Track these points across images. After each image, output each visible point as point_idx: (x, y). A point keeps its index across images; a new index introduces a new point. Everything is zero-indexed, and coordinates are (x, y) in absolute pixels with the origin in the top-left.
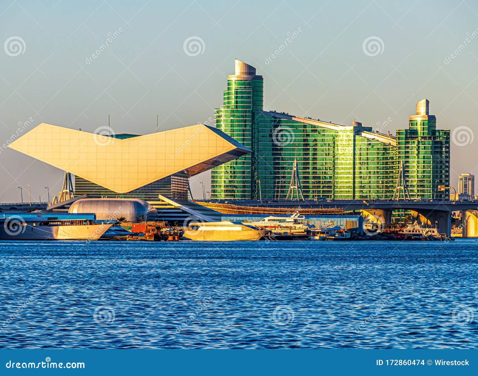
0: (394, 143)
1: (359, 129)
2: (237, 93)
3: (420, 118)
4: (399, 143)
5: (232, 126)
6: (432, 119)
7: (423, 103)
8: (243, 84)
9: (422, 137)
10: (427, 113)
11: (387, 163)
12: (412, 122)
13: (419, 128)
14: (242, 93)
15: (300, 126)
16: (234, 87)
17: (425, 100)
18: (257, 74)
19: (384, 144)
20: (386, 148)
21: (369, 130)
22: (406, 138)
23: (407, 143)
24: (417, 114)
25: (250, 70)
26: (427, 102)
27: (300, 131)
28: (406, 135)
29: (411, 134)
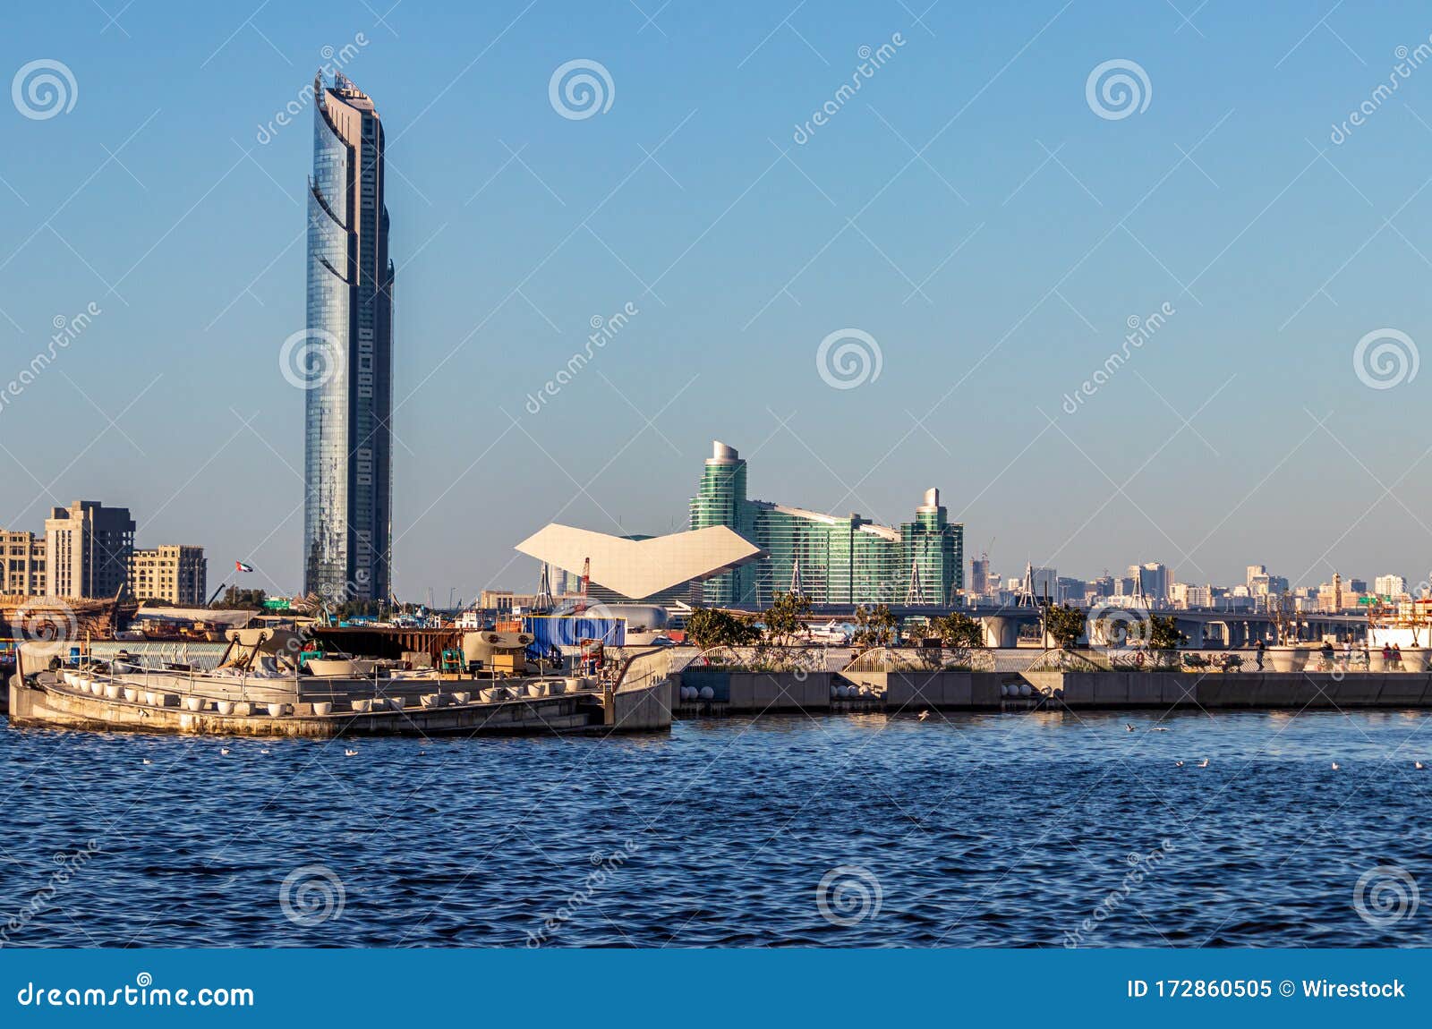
0: (898, 538)
1: (856, 523)
2: (716, 480)
3: (929, 509)
4: (904, 539)
5: (710, 517)
6: (942, 512)
7: (933, 491)
8: (726, 469)
9: (931, 533)
10: (937, 504)
11: (889, 562)
12: (919, 515)
13: (928, 521)
14: (723, 479)
15: (789, 518)
16: (713, 472)
17: (934, 490)
18: (739, 458)
19: (887, 540)
20: (889, 545)
21: (869, 522)
22: (913, 533)
23: (913, 538)
24: (926, 505)
25: (732, 453)
26: (937, 492)
27: (790, 524)
28: (912, 529)
29: (918, 528)
